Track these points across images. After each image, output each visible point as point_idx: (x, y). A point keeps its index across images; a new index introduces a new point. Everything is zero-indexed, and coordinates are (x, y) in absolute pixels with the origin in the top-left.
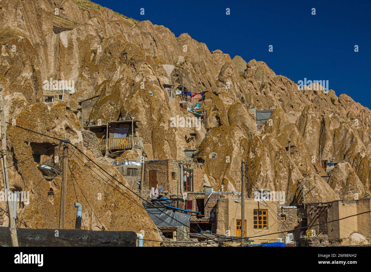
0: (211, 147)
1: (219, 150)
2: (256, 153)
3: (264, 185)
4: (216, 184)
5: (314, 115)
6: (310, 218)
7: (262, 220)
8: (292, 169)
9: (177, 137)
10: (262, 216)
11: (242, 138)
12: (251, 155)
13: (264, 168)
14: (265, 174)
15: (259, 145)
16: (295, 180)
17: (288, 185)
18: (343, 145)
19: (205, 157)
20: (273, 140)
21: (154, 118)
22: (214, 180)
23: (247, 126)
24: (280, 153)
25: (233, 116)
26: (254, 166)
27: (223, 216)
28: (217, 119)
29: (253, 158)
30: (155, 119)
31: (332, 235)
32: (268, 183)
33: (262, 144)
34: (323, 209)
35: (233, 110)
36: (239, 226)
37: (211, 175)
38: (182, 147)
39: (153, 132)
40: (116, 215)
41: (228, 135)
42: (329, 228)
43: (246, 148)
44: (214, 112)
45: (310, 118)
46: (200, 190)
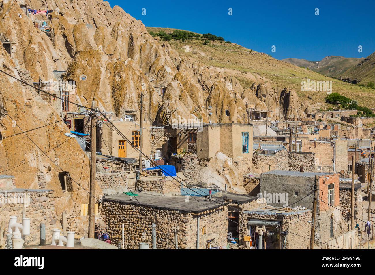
0: (81, 70)
1: (88, 72)
2: (121, 76)
3: (130, 105)
4: (87, 104)
5: (123, 31)
6: (179, 139)
7: (138, 140)
8: (153, 92)
9: (47, 59)
10: (138, 136)
11: (107, 62)
12: (117, 79)
13: (129, 90)
14: (130, 96)
15: (123, 69)
16: (156, 102)
17: (150, 106)
18: (148, 59)
19: (76, 78)
20: (134, 65)
21: (25, 39)
22: (85, 100)
23: (91, 45)
24: (142, 77)
25: (78, 35)
26: (120, 89)
27: (107, 137)
28: (64, 38)
29: (119, 81)
30: (26, 41)
31: (201, 154)
32: (133, 104)
33: (126, 68)
34: (192, 131)
35: (78, 30)
36: (120, 146)
37: (82, 95)
38: (51, 68)
39: (25, 53)
40: (59, 153)
41: (95, 59)
42: (198, 148)
43: (112, 71)
44: (61, 31)
45: (120, 33)
46: (74, 109)
